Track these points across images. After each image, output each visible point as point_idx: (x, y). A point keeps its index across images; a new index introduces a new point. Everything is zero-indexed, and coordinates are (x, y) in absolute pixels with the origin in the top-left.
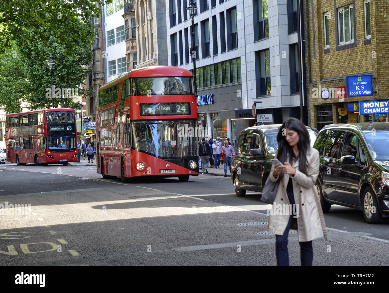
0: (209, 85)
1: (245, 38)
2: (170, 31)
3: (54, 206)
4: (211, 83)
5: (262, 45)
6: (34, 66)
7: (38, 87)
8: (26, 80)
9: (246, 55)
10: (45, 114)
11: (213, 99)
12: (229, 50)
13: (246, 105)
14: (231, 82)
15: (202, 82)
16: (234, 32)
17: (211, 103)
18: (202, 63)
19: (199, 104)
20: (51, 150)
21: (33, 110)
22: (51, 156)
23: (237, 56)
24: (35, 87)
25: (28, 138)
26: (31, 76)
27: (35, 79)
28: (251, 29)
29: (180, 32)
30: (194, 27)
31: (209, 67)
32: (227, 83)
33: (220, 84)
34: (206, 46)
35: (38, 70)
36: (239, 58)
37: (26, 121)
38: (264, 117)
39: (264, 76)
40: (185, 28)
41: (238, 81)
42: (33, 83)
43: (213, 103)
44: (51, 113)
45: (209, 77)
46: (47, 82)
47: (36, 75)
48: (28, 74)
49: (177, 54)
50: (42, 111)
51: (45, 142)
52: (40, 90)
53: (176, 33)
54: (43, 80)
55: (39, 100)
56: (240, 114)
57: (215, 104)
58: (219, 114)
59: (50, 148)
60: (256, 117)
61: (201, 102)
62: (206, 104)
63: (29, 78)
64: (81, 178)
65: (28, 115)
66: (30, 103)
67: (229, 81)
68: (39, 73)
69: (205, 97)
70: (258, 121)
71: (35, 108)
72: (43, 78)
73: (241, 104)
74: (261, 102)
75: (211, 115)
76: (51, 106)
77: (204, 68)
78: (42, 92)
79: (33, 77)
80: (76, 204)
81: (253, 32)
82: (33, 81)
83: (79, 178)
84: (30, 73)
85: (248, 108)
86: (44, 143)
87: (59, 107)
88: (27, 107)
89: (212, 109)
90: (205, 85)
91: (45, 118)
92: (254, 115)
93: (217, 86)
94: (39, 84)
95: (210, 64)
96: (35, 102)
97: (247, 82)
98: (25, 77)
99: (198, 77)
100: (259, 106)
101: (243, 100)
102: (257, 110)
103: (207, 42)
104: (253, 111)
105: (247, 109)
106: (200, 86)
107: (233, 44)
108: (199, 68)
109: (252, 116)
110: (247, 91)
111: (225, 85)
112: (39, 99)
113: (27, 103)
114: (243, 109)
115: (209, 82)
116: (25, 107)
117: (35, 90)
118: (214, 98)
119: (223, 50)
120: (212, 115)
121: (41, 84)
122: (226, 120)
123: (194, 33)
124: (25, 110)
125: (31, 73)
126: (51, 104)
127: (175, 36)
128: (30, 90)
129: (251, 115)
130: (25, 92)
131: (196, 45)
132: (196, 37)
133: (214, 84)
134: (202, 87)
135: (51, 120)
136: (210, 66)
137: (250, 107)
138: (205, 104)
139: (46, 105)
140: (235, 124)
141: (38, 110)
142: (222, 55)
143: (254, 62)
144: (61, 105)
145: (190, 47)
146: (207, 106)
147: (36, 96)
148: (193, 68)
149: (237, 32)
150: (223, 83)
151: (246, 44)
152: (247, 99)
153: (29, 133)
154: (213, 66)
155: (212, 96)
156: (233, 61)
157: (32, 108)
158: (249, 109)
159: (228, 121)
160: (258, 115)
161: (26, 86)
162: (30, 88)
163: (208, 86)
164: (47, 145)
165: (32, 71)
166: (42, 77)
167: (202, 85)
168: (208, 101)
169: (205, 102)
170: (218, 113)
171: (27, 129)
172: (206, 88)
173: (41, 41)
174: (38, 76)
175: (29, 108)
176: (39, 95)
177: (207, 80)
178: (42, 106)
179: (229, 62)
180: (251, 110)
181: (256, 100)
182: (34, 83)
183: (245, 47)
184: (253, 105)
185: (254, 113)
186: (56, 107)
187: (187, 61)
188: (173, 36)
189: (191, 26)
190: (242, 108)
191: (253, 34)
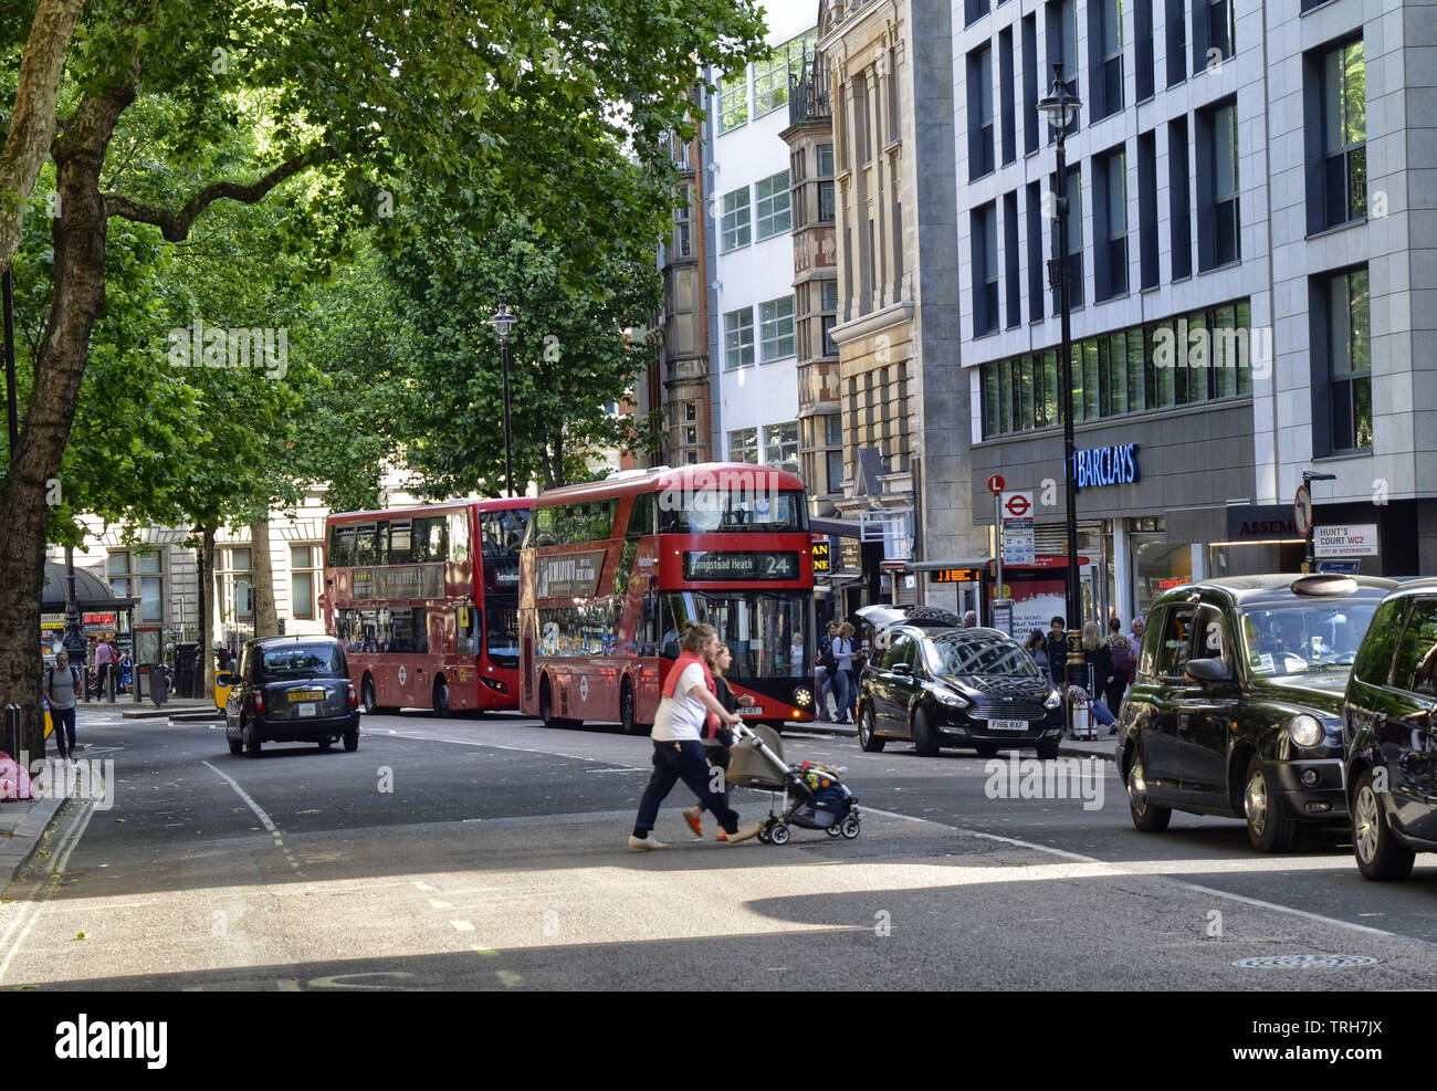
0: (1123, 406)
1: (1269, 220)
2: (969, 195)
3: (514, 874)
4: (1131, 397)
5: (1338, 249)
6: (440, 329)
7: (452, 413)
8: (408, 381)
9: (1271, 289)
10: (477, 518)
11: (1136, 464)
12: (1203, 268)
13: (1270, 490)
14: (1211, 396)
15: (1095, 392)
16: (1224, 197)
17: (1130, 479)
18: (1093, 319)
19: (1081, 484)
20: (496, 660)
21: (433, 501)
22: (496, 682)
23: (1238, 294)
24: (440, 411)
25: (409, 609)
26: (427, 369)
27: (443, 379)
28: (1293, 188)
29: (1011, 198)
30: (1064, 177)
31: (1123, 335)
32: (1196, 399)
33: (1165, 403)
34: (1112, 255)
35: (455, 347)
36: (1247, 299)
37: (401, 541)
38: (1342, 533)
39: (1342, 371)
40: (1030, 180)
41: (1238, 393)
42: (431, 395)
43: (1137, 479)
44: (500, 513)
45: (1122, 372)
46: (488, 390)
47: (446, 364)
48: (415, 361)
49: (995, 284)
50: (467, 507)
51: (475, 629)
52: (459, 421)
53: (991, 204)
54: (474, 384)
55: (457, 464)
56: (1245, 524)
57: (1144, 483)
58: (1162, 525)
59: (494, 651)
60: (1310, 535)
61: (1090, 473)
62: (1111, 481)
63: (420, 379)
64: (614, 767)
65: (410, 521)
66: (419, 475)
67: (1204, 392)
68: (460, 355)
69: (1105, 456)
70: (1318, 553)
71: (440, 492)
72: (472, 376)
73: (1249, 486)
74: (1333, 477)
75: (1130, 525)
76: (502, 486)
77: (1103, 339)
78: (465, 431)
79: (434, 370)
80: (595, 869)
81: (1303, 197)
82: (434, 387)
83: (606, 766)
84: (422, 356)
85: (1278, 499)
86: (469, 631)
87: (532, 491)
88: (408, 490)
89: (1135, 501)
90: (1107, 408)
91: (475, 533)
92: (1302, 528)
93: (1154, 413)
94: (457, 401)
95: (1128, 324)
96: (440, 468)
97: (1274, 396)
98: (404, 372)
99: (1078, 377)
100: (1323, 494)
101: (1258, 469)
102: (1315, 508)
103: (1116, 235)
104: (1298, 511)
105: (1274, 503)
106: (1087, 410)
107: (1222, 244)
108: (1081, 341)
109: (1294, 532)
110: (1276, 431)
111: (1185, 409)
112: (457, 458)
113: (408, 473)
114: (1259, 503)
115: (1123, 396)
116: (401, 490)
117: (441, 424)
118: (1142, 457)
119: (1181, 270)
120: (1134, 529)
121: (462, 401)
122: (1186, 545)
123: (1064, 201)
124: (400, 502)
125: (426, 359)
126: (503, 478)
127: (988, 212)
128: (421, 424)
129: (1291, 530)
130: (402, 430)
131: (1073, 251)
132: (1071, 217)
133: (1141, 402)
134: (1095, 417)
135: (499, 543)
136: (1127, 330)
137: (1289, 498)
138: (1104, 482)
139: (481, 481)
140: (1223, 564)
141: (450, 500)
142: (1179, 287)
143: (1306, 318)
144: (538, 481)
145: (1047, 255)
146: (1113, 490)
147: (443, 448)
148: (1059, 340)
149: (1238, 200)
150: (1180, 399)
151: (1275, 244)
152: (1277, 463)
153: (414, 593)
154: (1140, 332)
155: (1135, 452)
156: (1218, 312)
157: (430, 493)
158: (1282, 503)
159: (1196, 551)
160: (1318, 530)
161: (406, 409)
162: (421, 417)
163: (1118, 412)
164: (481, 639)
165: (430, 350)
166: (468, 371)
167: (1095, 405)
168: (1116, 470)
169: (1106, 475)
170: (1156, 520)
171: (406, 574)
172: (1109, 420)
173: (465, 233)
174: (454, 370)
175: (415, 492)
176: (454, 441)
177: (1115, 385)
178: (468, 485)
179: (1204, 316)
180: (1290, 508)
181: (1310, 468)
182: (439, 397)
183: (1271, 255)
184: (1300, 488)
185: (1302, 520)
186: (521, 492)
187: (1037, 314)
188: (981, 214)
189: (1053, 176)
190: (1254, 499)
191: (1304, 206)
